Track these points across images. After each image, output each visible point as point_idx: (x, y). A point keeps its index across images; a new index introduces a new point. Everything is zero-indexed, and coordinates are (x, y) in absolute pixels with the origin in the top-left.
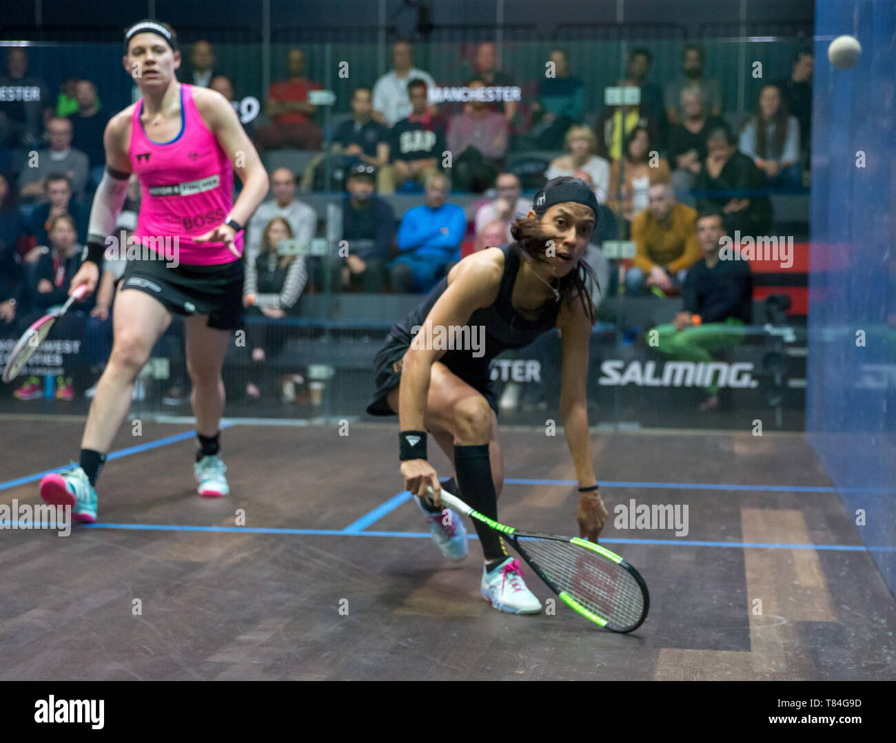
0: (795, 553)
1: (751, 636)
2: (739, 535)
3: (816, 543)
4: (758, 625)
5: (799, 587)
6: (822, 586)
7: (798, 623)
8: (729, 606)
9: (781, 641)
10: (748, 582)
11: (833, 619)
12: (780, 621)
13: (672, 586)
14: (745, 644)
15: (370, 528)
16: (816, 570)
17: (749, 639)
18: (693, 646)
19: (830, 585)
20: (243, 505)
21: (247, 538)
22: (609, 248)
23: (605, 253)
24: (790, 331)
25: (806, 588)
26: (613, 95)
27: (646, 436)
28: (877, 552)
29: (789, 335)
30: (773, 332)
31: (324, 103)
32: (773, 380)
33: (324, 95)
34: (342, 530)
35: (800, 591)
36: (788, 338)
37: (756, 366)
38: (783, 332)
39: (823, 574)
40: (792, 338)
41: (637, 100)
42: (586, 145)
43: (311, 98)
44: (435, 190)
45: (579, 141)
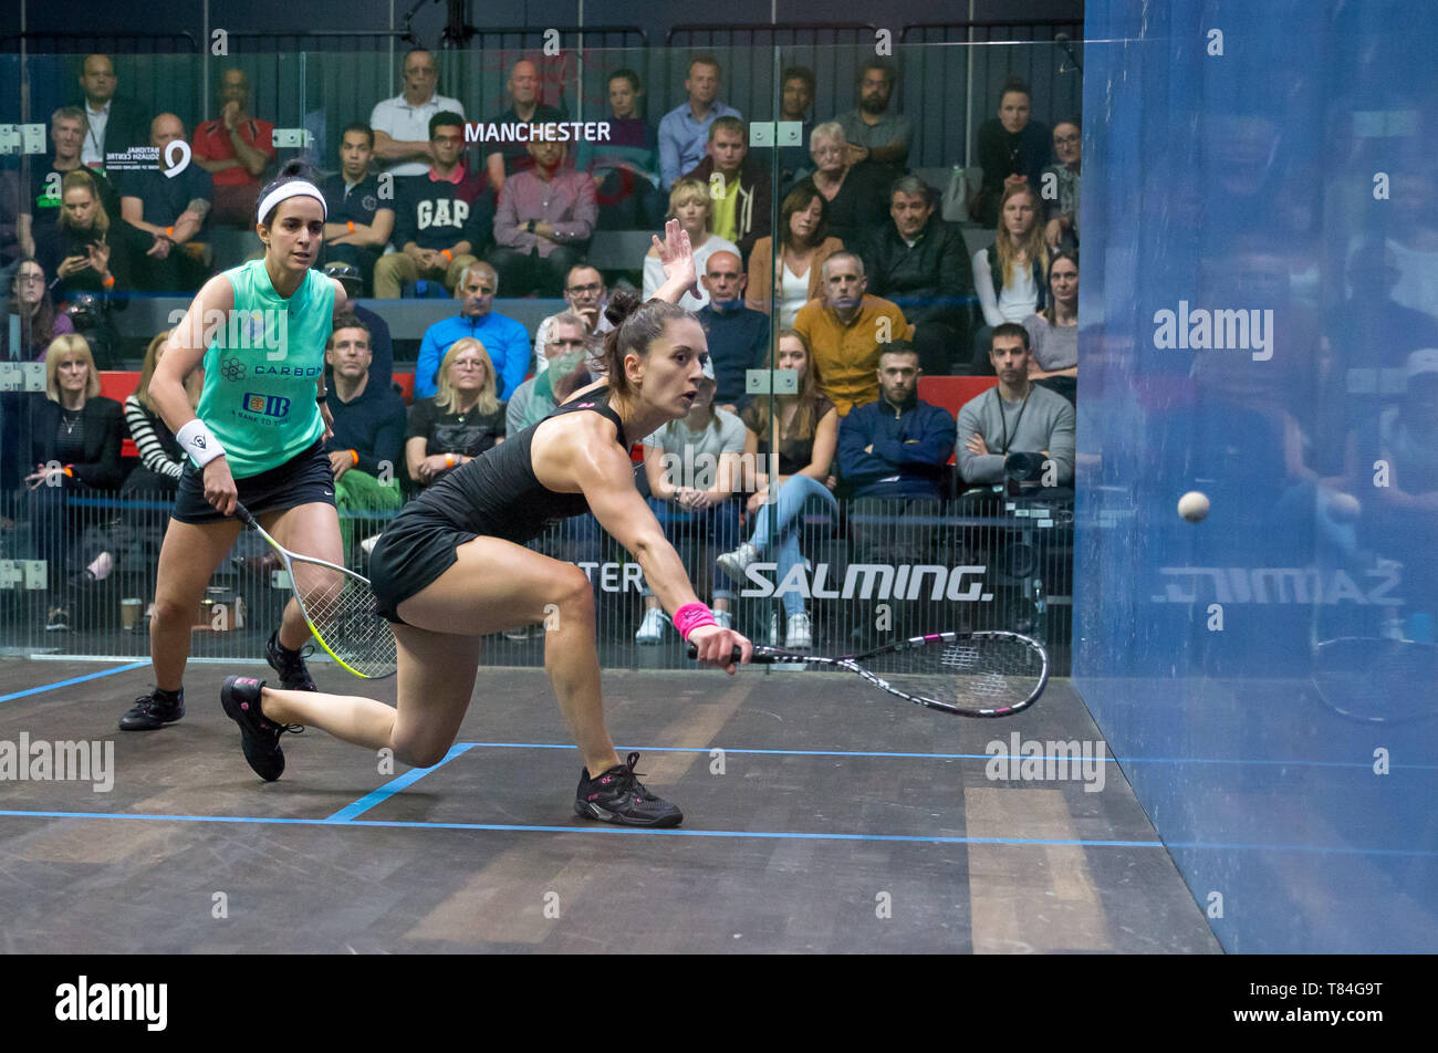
0: (1049, 851)
2: (960, 824)
3: (1083, 839)
5: (1055, 900)
6: (1092, 899)
8: (943, 928)
10: (973, 892)
11: (1106, 947)
12: (1022, 950)
13: (851, 899)
15: (363, 817)
16: (1081, 876)
19: (1103, 897)
20: (164, 781)
21: (172, 830)
22: (755, 381)
23: (750, 389)
24: (1046, 513)
25: (1064, 902)
26: (763, 134)
27: (815, 680)
28: (1180, 851)
29: (1044, 518)
30: (1018, 513)
31: (298, 145)
32: (1019, 589)
33: (296, 133)
34: (323, 818)
35: (1058, 907)
36: (1043, 524)
37: (991, 571)
38: (1036, 513)
39: (1092, 881)
40: (1049, 524)
41: (798, 142)
42: (699, 210)
43: (276, 139)
44: (474, 288)
45: (690, 204)
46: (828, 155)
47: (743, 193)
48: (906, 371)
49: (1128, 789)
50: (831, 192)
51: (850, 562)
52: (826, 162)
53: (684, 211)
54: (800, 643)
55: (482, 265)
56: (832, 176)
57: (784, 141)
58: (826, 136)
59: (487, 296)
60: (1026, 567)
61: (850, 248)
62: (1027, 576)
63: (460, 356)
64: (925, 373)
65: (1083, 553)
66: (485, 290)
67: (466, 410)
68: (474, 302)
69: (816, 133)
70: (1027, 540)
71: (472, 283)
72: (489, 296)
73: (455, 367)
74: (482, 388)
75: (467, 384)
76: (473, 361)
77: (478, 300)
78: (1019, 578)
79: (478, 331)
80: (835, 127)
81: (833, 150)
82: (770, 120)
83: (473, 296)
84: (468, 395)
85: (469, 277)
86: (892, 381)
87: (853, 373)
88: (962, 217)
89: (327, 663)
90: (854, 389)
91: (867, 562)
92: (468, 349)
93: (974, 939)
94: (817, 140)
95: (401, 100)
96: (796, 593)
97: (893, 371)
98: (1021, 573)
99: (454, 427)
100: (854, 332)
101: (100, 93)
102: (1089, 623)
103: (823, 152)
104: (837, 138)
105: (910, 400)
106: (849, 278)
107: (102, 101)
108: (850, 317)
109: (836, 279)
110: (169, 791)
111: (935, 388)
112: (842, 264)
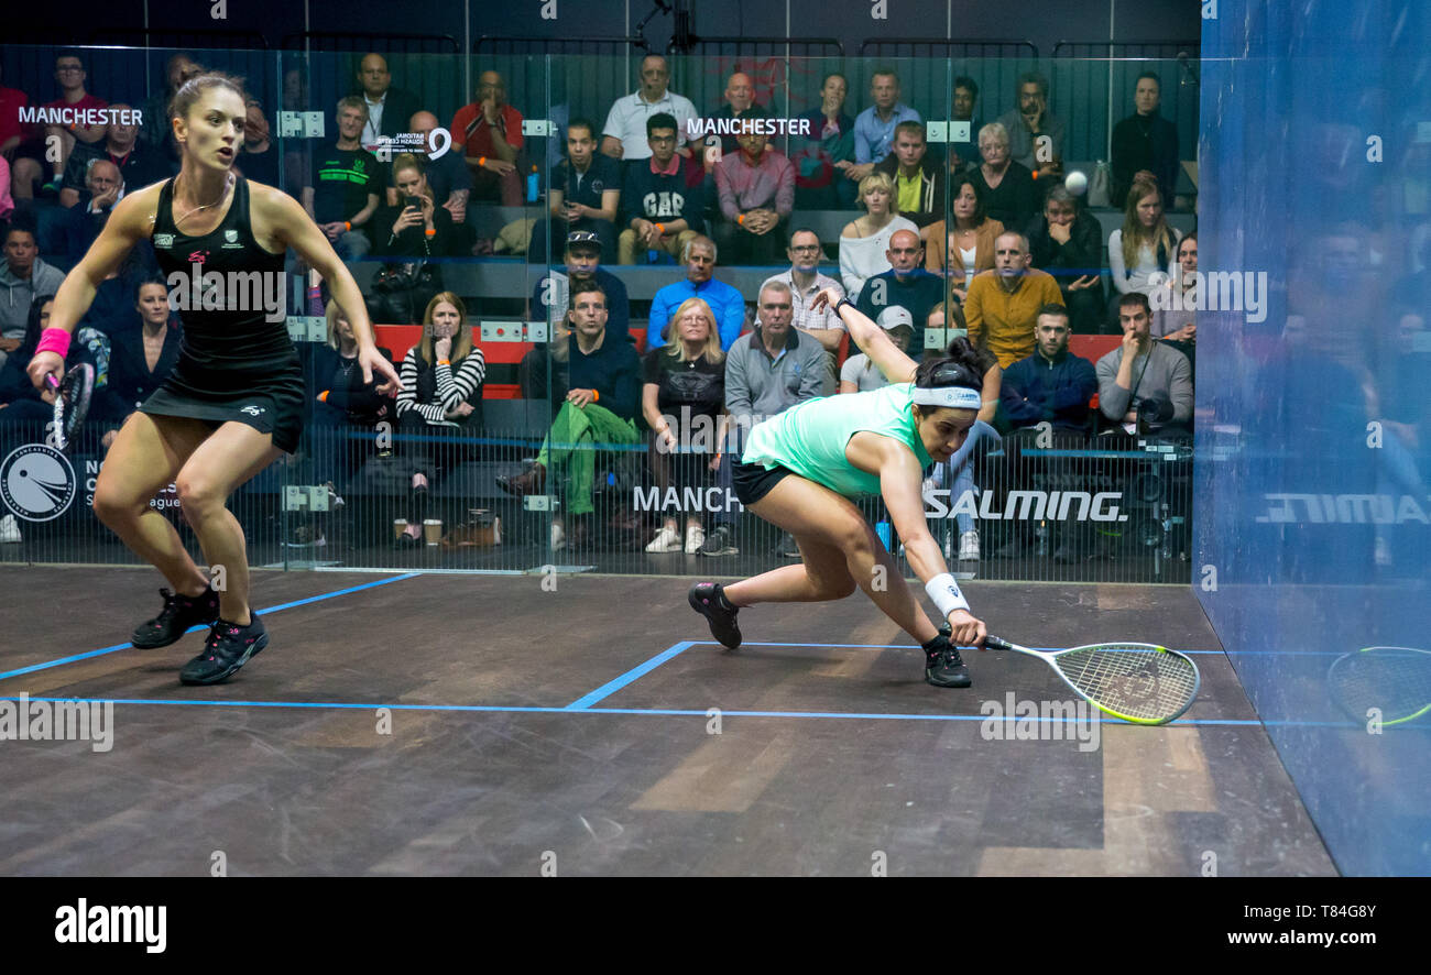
1: (1106, 831)
3: (1198, 719)
4: (1117, 817)
5: (1172, 770)
6: (1202, 768)
7: (1167, 814)
8: (1080, 795)
9: (1143, 837)
10: (1105, 765)
11: (1213, 808)
12: (1144, 812)
14: (1098, 841)
15: (598, 705)
16: (1194, 750)
17: (1102, 834)
18: (1027, 843)
19: (1212, 767)
20: (428, 676)
21: (433, 717)
22: (932, 338)
23: (928, 345)
24: (1171, 448)
25: (1181, 772)
26: (937, 131)
27: (981, 587)
28: (1274, 727)
29: (1169, 453)
30: (1148, 449)
31: (544, 134)
32: (1149, 512)
33: (543, 123)
34: (563, 706)
35: (1172, 776)
36: (1168, 458)
37: (1126, 495)
38: (1163, 449)
39: (1203, 754)
40: (1173, 457)
41: (967, 139)
42: (882, 198)
43: (525, 128)
44: (697, 258)
45: (876, 193)
46: (992, 151)
47: (926, 181)
48: (1058, 329)
49: (1234, 677)
50: (994, 181)
51: (1011, 489)
52: (993, 155)
53: (870, 199)
54: (969, 556)
55: (703, 239)
56: (997, 169)
57: (955, 138)
58: (991, 135)
59: (708, 265)
60: (1155, 492)
61: (1009, 227)
62: (1154, 501)
63: (687, 313)
64: (1074, 332)
65: (1200, 482)
66: (706, 260)
67: (695, 358)
68: (697, 270)
69: (983, 132)
70: (1155, 472)
71: (695, 254)
72: (709, 264)
73: (683, 323)
74: (707, 340)
75: (693, 336)
76: (698, 318)
77: (701, 268)
78: (1148, 502)
79: (701, 294)
80: (999, 127)
81: (997, 146)
82: (944, 119)
83: (695, 265)
84: (694, 345)
85: (692, 249)
86: (1046, 337)
87: (1015, 332)
88: (1105, 203)
89: (572, 574)
90: (1017, 345)
91: (1025, 489)
92: (693, 309)
93: (1105, 803)
94: (984, 138)
95: (635, 98)
96: (967, 515)
97: (1047, 329)
98: (1151, 498)
99: (685, 374)
100: (1018, 297)
101: (376, 88)
102: (1205, 540)
103: (988, 148)
104: (999, 136)
105: (1062, 354)
106: (1013, 252)
107: (379, 94)
108: (1013, 285)
109: (1003, 252)
110: (432, 685)
111: (1081, 344)
112: (1008, 241)
